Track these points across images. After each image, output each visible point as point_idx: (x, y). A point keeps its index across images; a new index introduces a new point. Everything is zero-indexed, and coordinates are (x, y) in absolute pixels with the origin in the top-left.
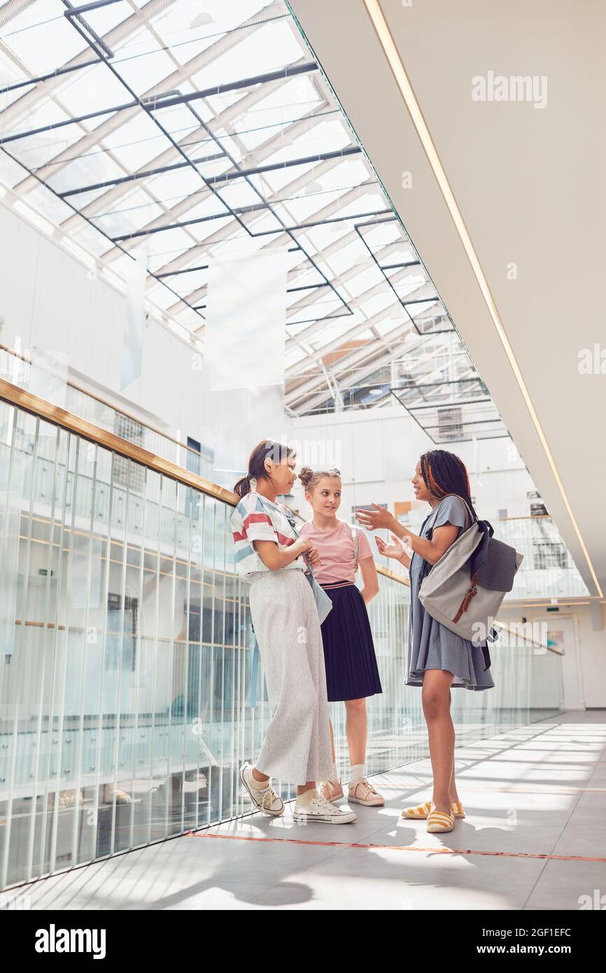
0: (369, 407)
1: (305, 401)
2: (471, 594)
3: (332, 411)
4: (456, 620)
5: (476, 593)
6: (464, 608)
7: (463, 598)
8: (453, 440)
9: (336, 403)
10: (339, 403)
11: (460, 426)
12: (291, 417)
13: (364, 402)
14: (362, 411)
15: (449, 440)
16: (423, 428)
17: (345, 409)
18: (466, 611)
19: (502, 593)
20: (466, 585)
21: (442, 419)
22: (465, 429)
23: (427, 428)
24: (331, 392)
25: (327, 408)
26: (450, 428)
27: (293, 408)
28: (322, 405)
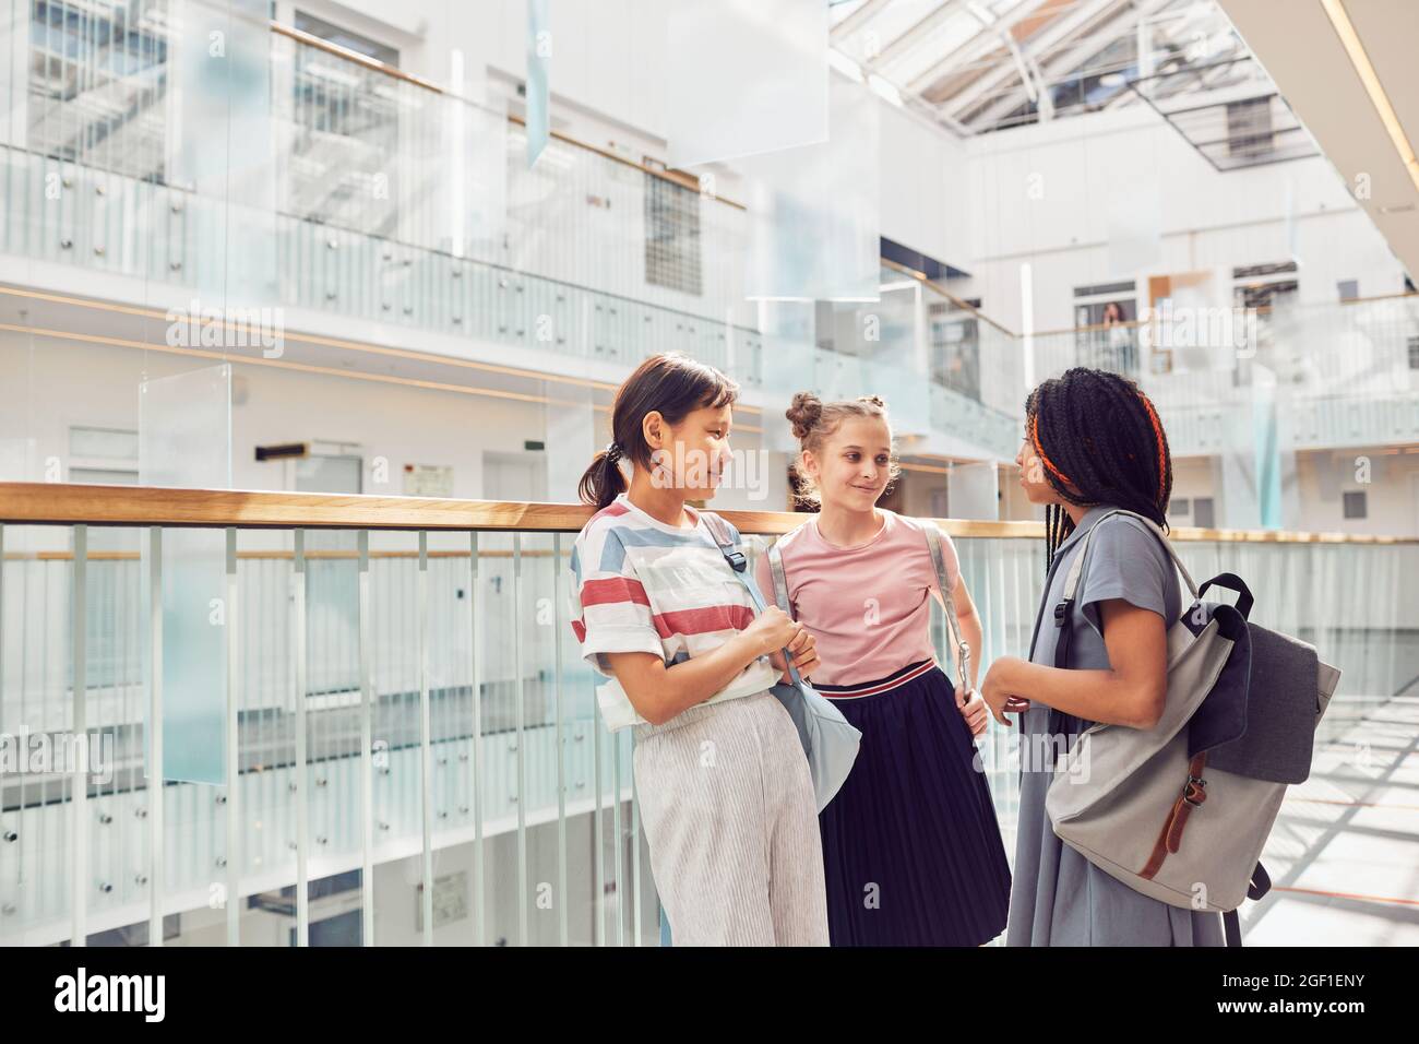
0: (1100, 108)
1: (987, 105)
2: (1191, 797)
3: (1035, 121)
4: (1150, 871)
5: (1204, 797)
6: (1170, 839)
7: (1168, 810)
8: (1258, 160)
9: (1041, 107)
10: (1046, 105)
11: (1269, 137)
12: (962, 136)
13: (1093, 99)
14: (1089, 118)
15: (1251, 161)
16: (1196, 147)
17: (1056, 117)
18: (1175, 849)
19: (1276, 786)
20: (1175, 776)
21: (1232, 126)
22: (1278, 141)
23: (1205, 144)
24: (1028, 91)
25: (1026, 114)
26: (1252, 140)
27: (966, 121)
28: (1020, 112)
